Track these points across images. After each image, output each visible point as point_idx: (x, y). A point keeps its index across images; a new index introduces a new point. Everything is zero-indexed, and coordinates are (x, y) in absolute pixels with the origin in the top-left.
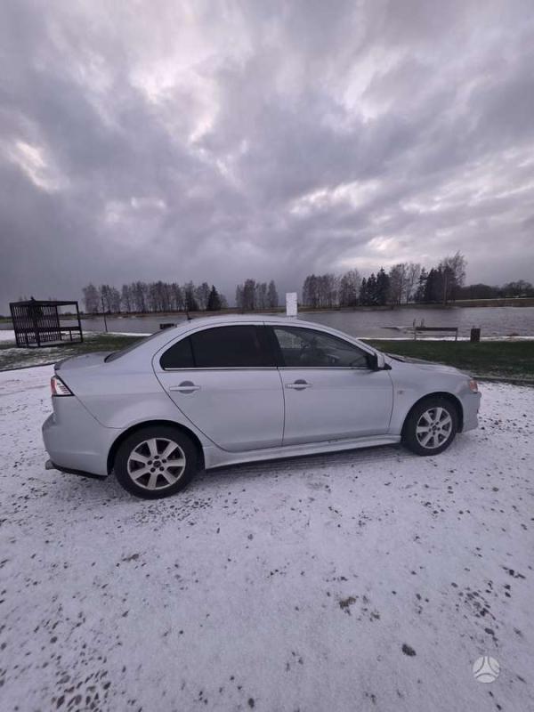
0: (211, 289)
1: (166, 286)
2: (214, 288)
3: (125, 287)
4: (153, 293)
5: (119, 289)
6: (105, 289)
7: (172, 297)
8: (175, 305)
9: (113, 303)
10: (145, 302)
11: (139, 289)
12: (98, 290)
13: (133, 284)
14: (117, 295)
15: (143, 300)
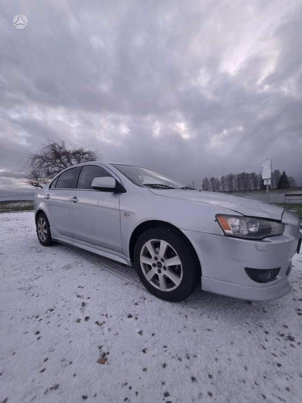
0: (282, 173)
1: (248, 175)
2: (284, 172)
3: (223, 178)
4: (238, 179)
5: (220, 179)
6: (212, 179)
7: (251, 181)
8: (253, 186)
9: (216, 186)
10: (233, 184)
11: (231, 177)
12: (209, 180)
13: (228, 176)
14: (218, 182)
15: (232, 184)
